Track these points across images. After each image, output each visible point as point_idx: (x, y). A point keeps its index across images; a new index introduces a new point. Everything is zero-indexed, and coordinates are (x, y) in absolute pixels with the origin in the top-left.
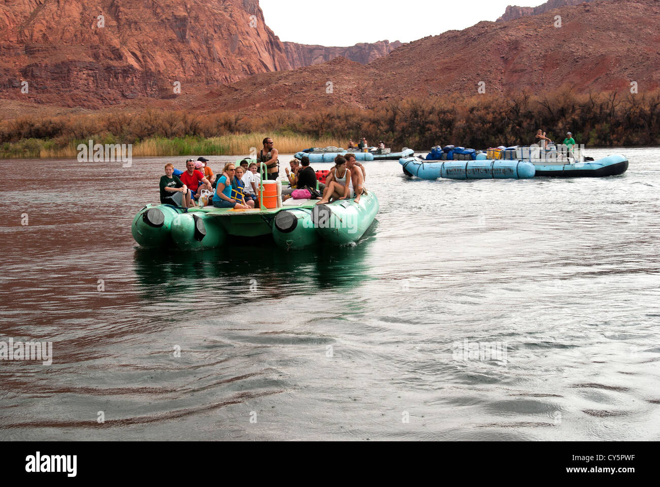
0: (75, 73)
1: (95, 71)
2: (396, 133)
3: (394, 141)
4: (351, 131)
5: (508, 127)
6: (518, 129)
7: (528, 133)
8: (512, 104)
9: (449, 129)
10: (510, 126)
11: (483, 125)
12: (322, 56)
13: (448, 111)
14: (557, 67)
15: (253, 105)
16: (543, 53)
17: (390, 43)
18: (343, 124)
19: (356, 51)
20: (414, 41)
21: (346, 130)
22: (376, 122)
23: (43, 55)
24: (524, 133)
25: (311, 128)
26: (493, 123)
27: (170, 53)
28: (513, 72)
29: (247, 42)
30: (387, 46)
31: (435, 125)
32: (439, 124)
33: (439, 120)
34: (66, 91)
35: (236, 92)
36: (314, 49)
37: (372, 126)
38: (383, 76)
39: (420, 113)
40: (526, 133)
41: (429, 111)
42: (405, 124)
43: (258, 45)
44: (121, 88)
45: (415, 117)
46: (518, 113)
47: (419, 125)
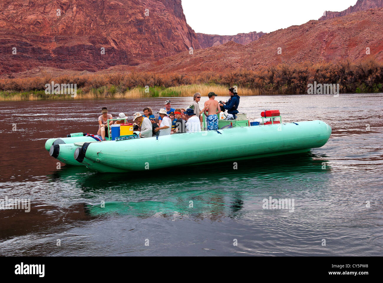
0: (82, 52)
1: (93, 51)
2: (274, 84)
3: (273, 89)
4: (248, 83)
5: (339, 80)
6: (344, 82)
7: (350, 84)
8: (341, 67)
9: (304, 82)
10: (340, 80)
11: (325, 79)
12: (218, 41)
13: (304, 72)
14: (356, 46)
15: (182, 69)
16: (348, 38)
17: (257, 33)
18: (244, 79)
19: (238, 37)
20: (273, 32)
21: (246, 82)
22: (262, 78)
23: (64, 42)
24: (348, 84)
25: (226, 82)
26: (330, 78)
27: (134, 40)
28: (331, 49)
29: (177, 33)
30: (255, 35)
31: (297, 80)
32: (299, 79)
33: (299, 77)
34: (77, 62)
35: (172, 62)
36: (214, 37)
37: (261, 80)
38: (255, 52)
39: (288, 73)
40: (349, 84)
41: (293, 71)
42: (279, 79)
43: (182, 35)
44: (107, 60)
45: (285, 75)
46: (344, 72)
47: (287, 79)
